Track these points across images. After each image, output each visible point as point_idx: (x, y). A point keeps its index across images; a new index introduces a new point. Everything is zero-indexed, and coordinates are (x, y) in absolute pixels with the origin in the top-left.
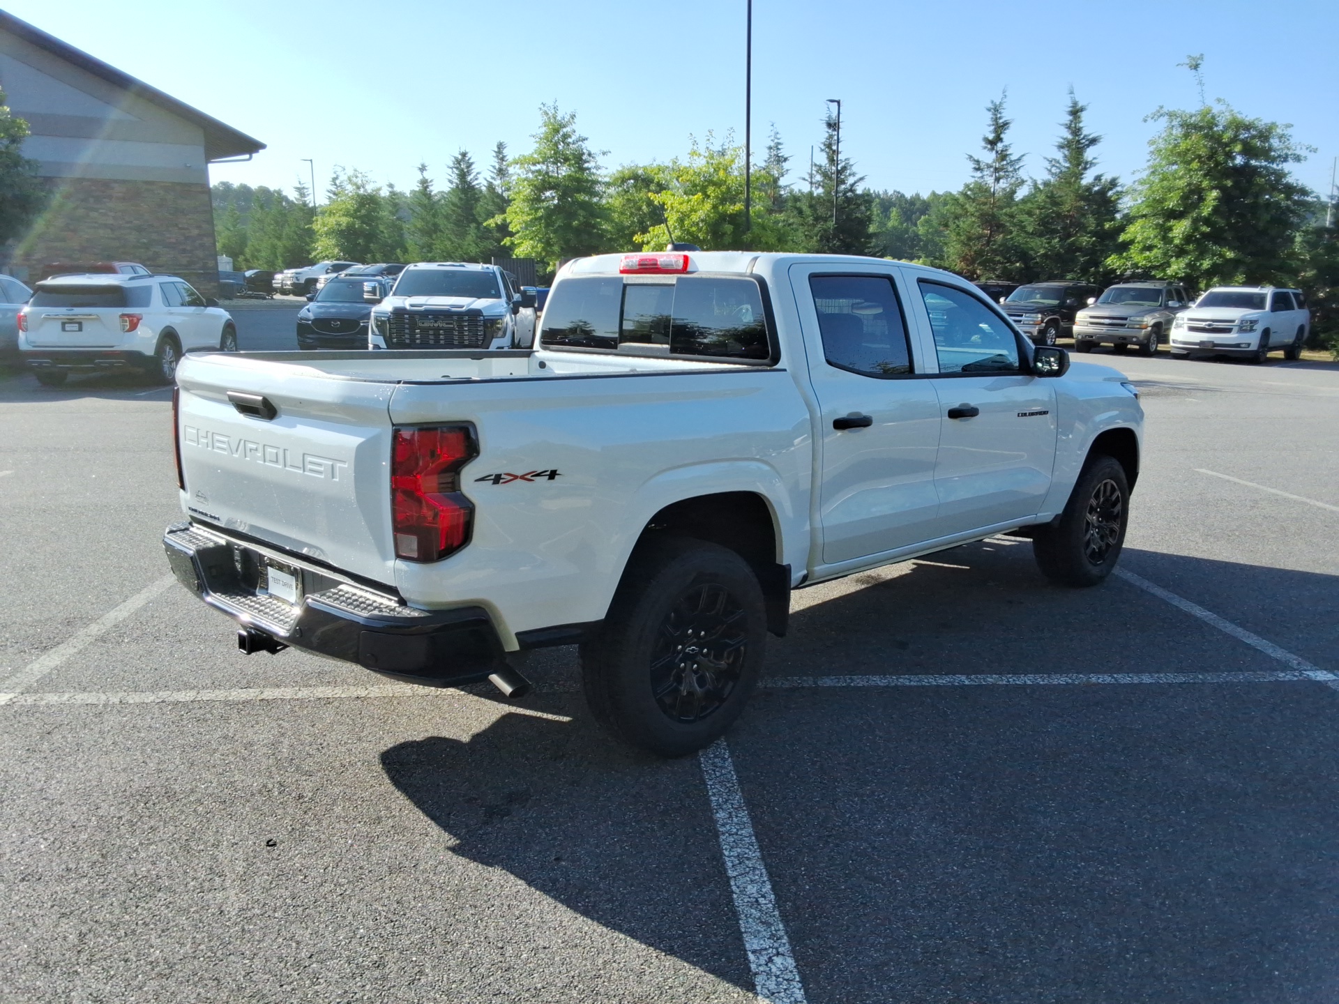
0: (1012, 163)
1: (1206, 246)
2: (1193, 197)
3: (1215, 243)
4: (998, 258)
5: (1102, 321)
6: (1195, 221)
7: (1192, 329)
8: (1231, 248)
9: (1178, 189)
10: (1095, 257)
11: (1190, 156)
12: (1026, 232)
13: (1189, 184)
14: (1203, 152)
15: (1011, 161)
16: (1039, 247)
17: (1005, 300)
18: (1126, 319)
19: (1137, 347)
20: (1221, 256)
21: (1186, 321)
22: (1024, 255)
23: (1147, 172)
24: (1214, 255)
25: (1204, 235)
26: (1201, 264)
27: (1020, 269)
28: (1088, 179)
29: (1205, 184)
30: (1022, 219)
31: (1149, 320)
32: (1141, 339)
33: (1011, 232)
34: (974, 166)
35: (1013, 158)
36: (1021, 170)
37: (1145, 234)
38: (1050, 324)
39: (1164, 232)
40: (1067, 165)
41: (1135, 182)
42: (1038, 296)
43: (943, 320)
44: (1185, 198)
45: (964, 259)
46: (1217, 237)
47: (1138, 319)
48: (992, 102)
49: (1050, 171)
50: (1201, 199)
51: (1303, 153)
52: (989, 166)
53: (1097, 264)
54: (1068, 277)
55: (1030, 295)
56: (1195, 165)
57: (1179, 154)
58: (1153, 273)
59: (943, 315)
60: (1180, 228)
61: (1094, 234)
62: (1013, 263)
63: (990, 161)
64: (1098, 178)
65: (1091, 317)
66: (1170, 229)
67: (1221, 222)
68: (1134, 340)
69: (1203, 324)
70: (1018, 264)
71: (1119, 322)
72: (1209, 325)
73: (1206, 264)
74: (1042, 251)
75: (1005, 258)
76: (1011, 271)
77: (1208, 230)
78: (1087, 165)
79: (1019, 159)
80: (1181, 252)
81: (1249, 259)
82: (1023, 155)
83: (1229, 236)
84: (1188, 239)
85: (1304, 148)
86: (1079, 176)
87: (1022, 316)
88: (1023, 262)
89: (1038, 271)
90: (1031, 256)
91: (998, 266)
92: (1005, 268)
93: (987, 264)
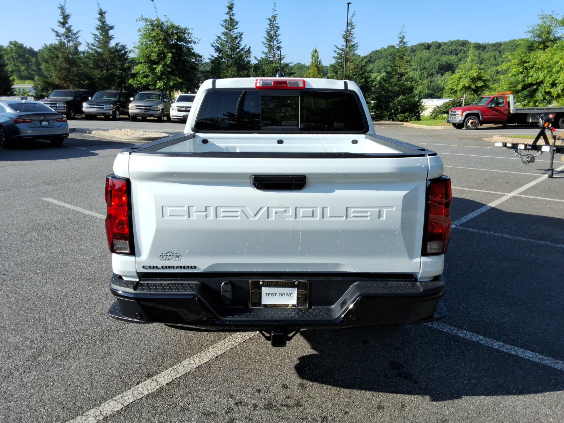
0: (74, 34)
1: (169, 76)
2: (162, 56)
3: (172, 75)
4: (76, 79)
5: (141, 108)
6: (164, 66)
7: (179, 111)
8: (179, 78)
9: (155, 52)
10: (123, 80)
11: (157, 38)
12: (89, 67)
13: (159, 50)
14: (162, 37)
15: (74, 33)
16: (97, 74)
17: (91, 98)
18: (151, 107)
19: (157, 119)
20: (176, 81)
21: (176, 107)
22: (88, 77)
23: (139, 44)
24: (173, 80)
25: (168, 71)
26: (169, 84)
27: (87, 84)
28: (112, 44)
29: (166, 51)
30: (86, 61)
31: (160, 107)
32: (158, 115)
33: (80, 67)
34: (56, 34)
35: (75, 32)
36: (79, 38)
37: (144, 70)
38: (117, 108)
39: (153, 70)
40: (101, 37)
41: (135, 47)
42: (105, 96)
43: (64, 107)
44: (158, 56)
45: (59, 78)
46: (172, 73)
47: (156, 107)
48: (60, 4)
49: (95, 39)
50: (165, 57)
51: (195, 40)
52: (63, 35)
53: (124, 83)
54: (113, 88)
55: (101, 96)
56: (160, 42)
57: (152, 37)
58: (149, 87)
59: (64, 105)
60: (159, 68)
61: (120, 69)
62: (85, 81)
63: (63, 33)
64: (117, 44)
65: (136, 106)
66: (155, 69)
67: (174, 67)
68: (156, 115)
69: (183, 109)
70: (87, 82)
71: (148, 108)
72: (185, 109)
73: (171, 84)
74: (99, 76)
75: (80, 78)
76: (84, 85)
77: (170, 70)
78: (110, 38)
79: (77, 33)
80: (160, 78)
81: (185, 82)
82: (79, 31)
83: (176, 72)
84: (162, 73)
85: (196, 39)
86: (108, 42)
87: (104, 105)
88: (89, 81)
89: (97, 85)
90: (93, 78)
91: (77, 82)
92: (80, 83)
93: (72, 81)
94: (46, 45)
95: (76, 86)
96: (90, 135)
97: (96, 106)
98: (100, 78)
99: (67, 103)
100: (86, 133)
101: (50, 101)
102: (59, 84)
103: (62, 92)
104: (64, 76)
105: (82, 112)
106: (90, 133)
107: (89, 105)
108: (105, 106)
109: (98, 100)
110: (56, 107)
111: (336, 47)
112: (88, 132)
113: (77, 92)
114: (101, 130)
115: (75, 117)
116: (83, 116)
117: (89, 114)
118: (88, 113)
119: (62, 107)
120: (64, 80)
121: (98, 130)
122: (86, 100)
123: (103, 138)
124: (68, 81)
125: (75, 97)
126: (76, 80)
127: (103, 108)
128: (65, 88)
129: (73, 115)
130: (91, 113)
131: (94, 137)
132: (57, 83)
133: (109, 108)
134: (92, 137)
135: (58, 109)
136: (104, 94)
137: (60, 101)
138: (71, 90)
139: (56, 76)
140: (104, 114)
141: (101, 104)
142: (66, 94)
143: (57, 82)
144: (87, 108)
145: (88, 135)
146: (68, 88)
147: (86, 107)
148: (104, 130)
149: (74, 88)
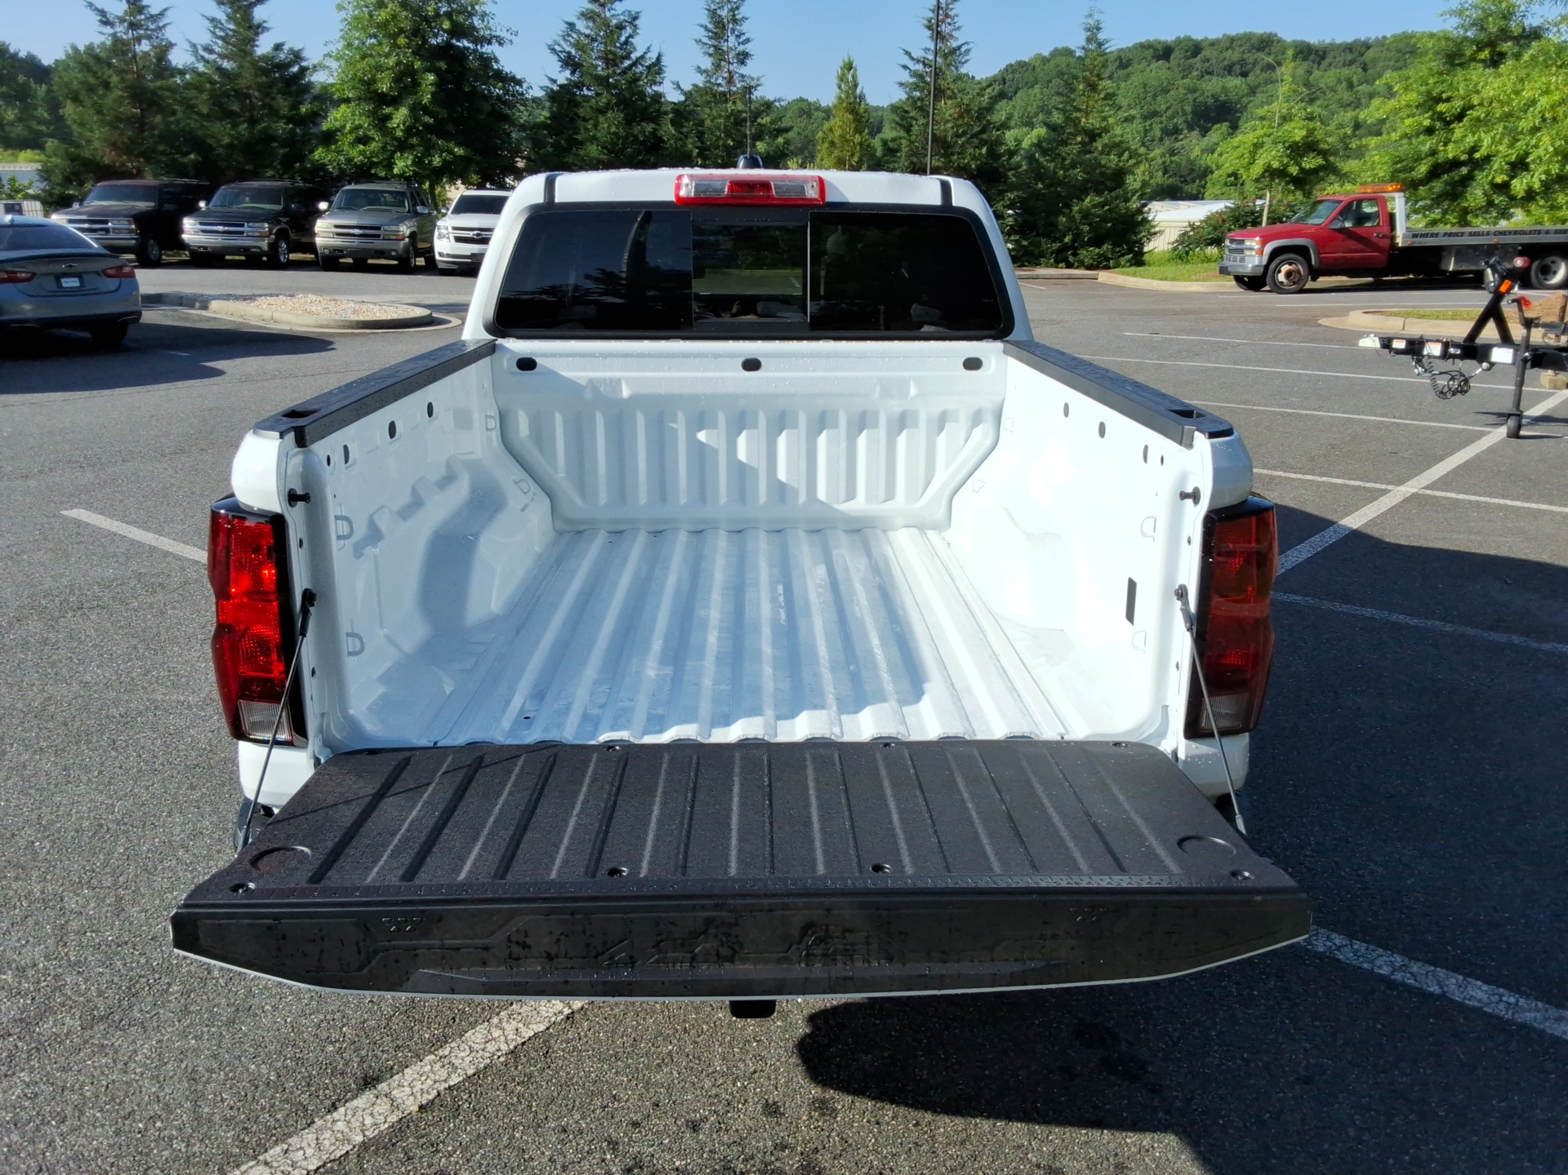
0: (154, 18)
1: (430, 140)
2: (407, 81)
3: (439, 137)
4: (161, 148)
5: (351, 231)
6: (413, 109)
7: (459, 239)
8: (459, 145)
9: (388, 69)
10: (297, 149)
11: (393, 29)
12: (199, 114)
13: (399, 63)
14: (407, 25)
15: (152, 16)
16: (222, 133)
17: (207, 204)
18: (378, 228)
19: (396, 262)
20: (450, 152)
21: (450, 230)
22: (198, 144)
23: (340, 46)
24: (442, 152)
25: (427, 126)
26: (430, 161)
27: (195, 164)
28: (263, 46)
29: (417, 65)
30: (190, 96)
31: (405, 229)
32: (401, 252)
33: (174, 113)
34: (99, 18)
35: (154, 11)
36: (168, 28)
37: (357, 123)
38: (282, 235)
39: (382, 122)
40: (232, 26)
41: (329, 55)
42: (247, 199)
43: (130, 231)
44: (397, 80)
45: (114, 146)
46: (438, 130)
47: (394, 228)
49: (214, 33)
50: (416, 84)
51: (503, 34)
52: (122, 20)
53: (301, 158)
54: (268, 174)
55: (236, 198)
56: (402, 40)
57: (379, 26)
58: (373, 171)
59: (130, 224)
60: (400, 116)
61: (289, 120)
62: (187, 154)
63: (120, 13)
64: (278, 47)
65: (337, 226)
66: (389, 117)
67: (443, 114)
68: (393, 253)
69: (470, 234)
70: (192, 156)
71: (371, 232)
72: (478, 235)
73: (437, 161)
74: (226, 140)
75: (172, 147)
76: (184, 166)
77: (431, 121)
78: (258, 29)
79: (162, 14)
80: (403, 146)
81: (478, 158)
82: (165, 10)
83: (451, 128)
84: (409, 131)
85: (504, 30)
86: (251, 42)
87: (242, 226)
88: (199, 153)
89: (223, 165)
90: (210, 145)
91: (164, 159)
92: (174, 161)
93: (148, 156)
94: (75, 48)
95: (162, 168)
96: (204, 313)
97: (220, 228)
98: (231, 146)
99: (139, 218)
100: (192, 307)
101: (89, 214)
102: (114, 162)
103: (121, 186)
104: (126, 140)
105: (183, 246)
106: (205, 308)
107: (201, 224)
108: (245, 228)
109: (226, 209)
110: (107, 231)
111: (908, 53)
112: (197, 305)
113: (166, 186)
114: (237, 298)
115: (160, 259)
116: (185, 256)
117: (202, 250)
118: (200, 247)
119: (123, 231)
120: (128, 150)
121: (228, 297)
122: (192, 210)
123: (240, 323)
124: (137, 156)
125: (160, 204)
126: (163, 153)
127: (242, 233)
128: (130, 176)
129: (154, 252)
130: (206, 248)
131: (215, 318)
132: (107, 160)
133: (257, 234)
134: (209, 319)
135: (112, 235)
136: (243, 191)
137: (116, 214)
138: (149, 180)
139: (105, 140)
140: (245, 250)
141: (235, 221)
142: (133, 194)
143: (108, 157)
144: (196, 233)
145: (199, 312)
146: (139, 174)
147: (191, 230)
148: (245, 298)
149: (156, 176)
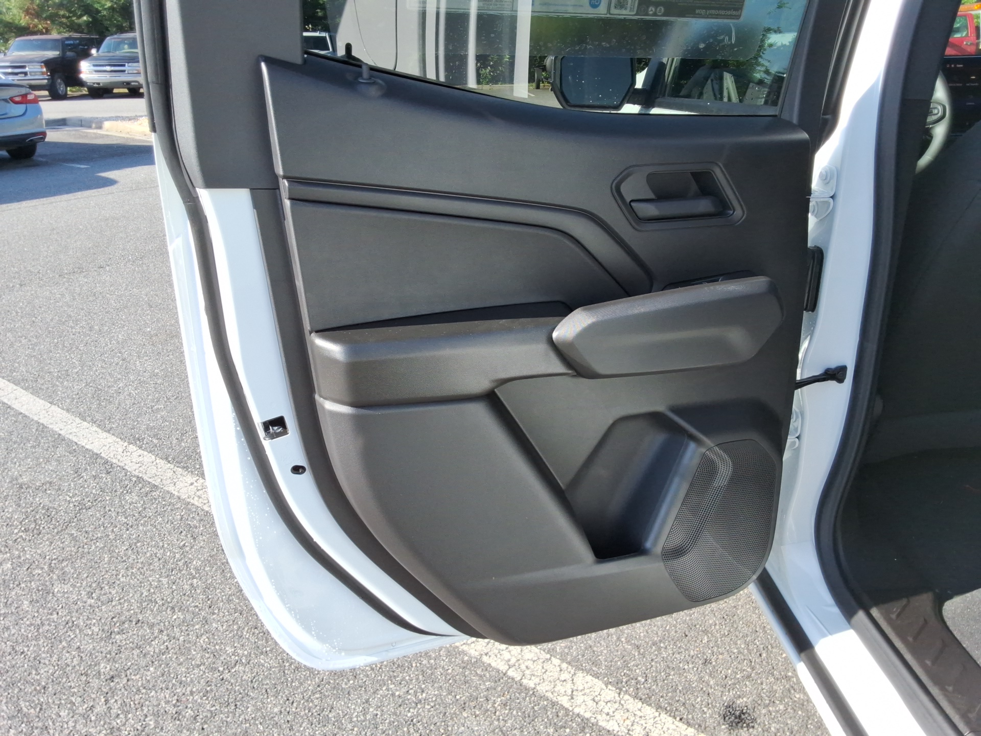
4: (62, 13)
17: (98, 51)
22: (88, 9)
27: (88, 24)
42: (126, 46)
43: (43, 73)
45: (27, 12)
55: (118, 46)
59: (42, 68)
62: (81, 16)
70: (85, 18)
75: (70, 12)
76: (79, 25)
87: (124, 66)
88: (90, 15)
89: (107, 23)
90: (97, 9)
91: (64, 20)
92: (72, 22)
93: (53, 18)
95: (64, 28)
96: (99, 131)
97: (108, 68)
98: (112, 9)
99: (48, 63)
100: (90, 127)
101: (12, 62)
102: (28, 24)
103: (34, 40)
104: (36, 7)
105: (80, 83)
106: (100, 128)
107: (94, 66)
108: (126, 68)
109: (111, 54)
110: (26, 74)
112: (94, 126)
113: (67, 39)
114: (123, 119)
115: (66, 94)
116: (85, 91)
117: (95, 85)
118: (94, 83)
119: (38, 73)
120: (37, 15)
121: (117, 118)
122: (86, 55)
123: (127, 138)
124: (46, 19)
125: (64, 51)
126: (64, 16)
127: (124, 71)
128: (42, 33)
129: (61, 88)
130: (99, 84)
131: (107, 136)
132: (23, 23)
133: (135, 72)
134: (103, 136)
135: (29, 77)
136: (122, 42)
137: (31, 61)
138: (55, 35)
139: (21, 9)
140: (127, 84)
141: (118, 63)
142: (43, 46)
143: (24, 21)
144: (91, 73)
145: (95, 131)
146: (48, 31)
147: (87, 71)
148: (130, 119)
149: (59, 33)
